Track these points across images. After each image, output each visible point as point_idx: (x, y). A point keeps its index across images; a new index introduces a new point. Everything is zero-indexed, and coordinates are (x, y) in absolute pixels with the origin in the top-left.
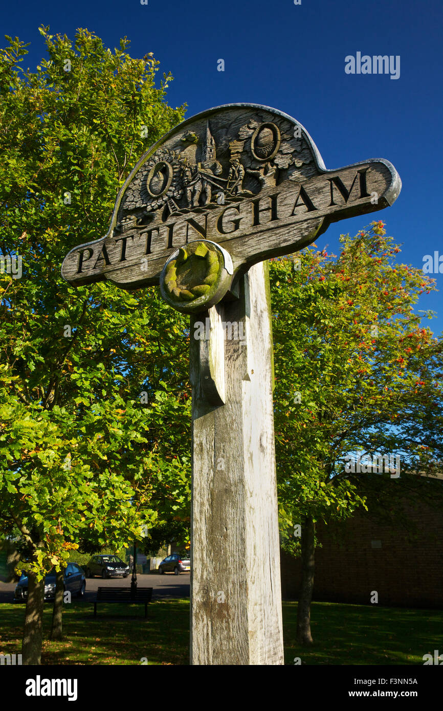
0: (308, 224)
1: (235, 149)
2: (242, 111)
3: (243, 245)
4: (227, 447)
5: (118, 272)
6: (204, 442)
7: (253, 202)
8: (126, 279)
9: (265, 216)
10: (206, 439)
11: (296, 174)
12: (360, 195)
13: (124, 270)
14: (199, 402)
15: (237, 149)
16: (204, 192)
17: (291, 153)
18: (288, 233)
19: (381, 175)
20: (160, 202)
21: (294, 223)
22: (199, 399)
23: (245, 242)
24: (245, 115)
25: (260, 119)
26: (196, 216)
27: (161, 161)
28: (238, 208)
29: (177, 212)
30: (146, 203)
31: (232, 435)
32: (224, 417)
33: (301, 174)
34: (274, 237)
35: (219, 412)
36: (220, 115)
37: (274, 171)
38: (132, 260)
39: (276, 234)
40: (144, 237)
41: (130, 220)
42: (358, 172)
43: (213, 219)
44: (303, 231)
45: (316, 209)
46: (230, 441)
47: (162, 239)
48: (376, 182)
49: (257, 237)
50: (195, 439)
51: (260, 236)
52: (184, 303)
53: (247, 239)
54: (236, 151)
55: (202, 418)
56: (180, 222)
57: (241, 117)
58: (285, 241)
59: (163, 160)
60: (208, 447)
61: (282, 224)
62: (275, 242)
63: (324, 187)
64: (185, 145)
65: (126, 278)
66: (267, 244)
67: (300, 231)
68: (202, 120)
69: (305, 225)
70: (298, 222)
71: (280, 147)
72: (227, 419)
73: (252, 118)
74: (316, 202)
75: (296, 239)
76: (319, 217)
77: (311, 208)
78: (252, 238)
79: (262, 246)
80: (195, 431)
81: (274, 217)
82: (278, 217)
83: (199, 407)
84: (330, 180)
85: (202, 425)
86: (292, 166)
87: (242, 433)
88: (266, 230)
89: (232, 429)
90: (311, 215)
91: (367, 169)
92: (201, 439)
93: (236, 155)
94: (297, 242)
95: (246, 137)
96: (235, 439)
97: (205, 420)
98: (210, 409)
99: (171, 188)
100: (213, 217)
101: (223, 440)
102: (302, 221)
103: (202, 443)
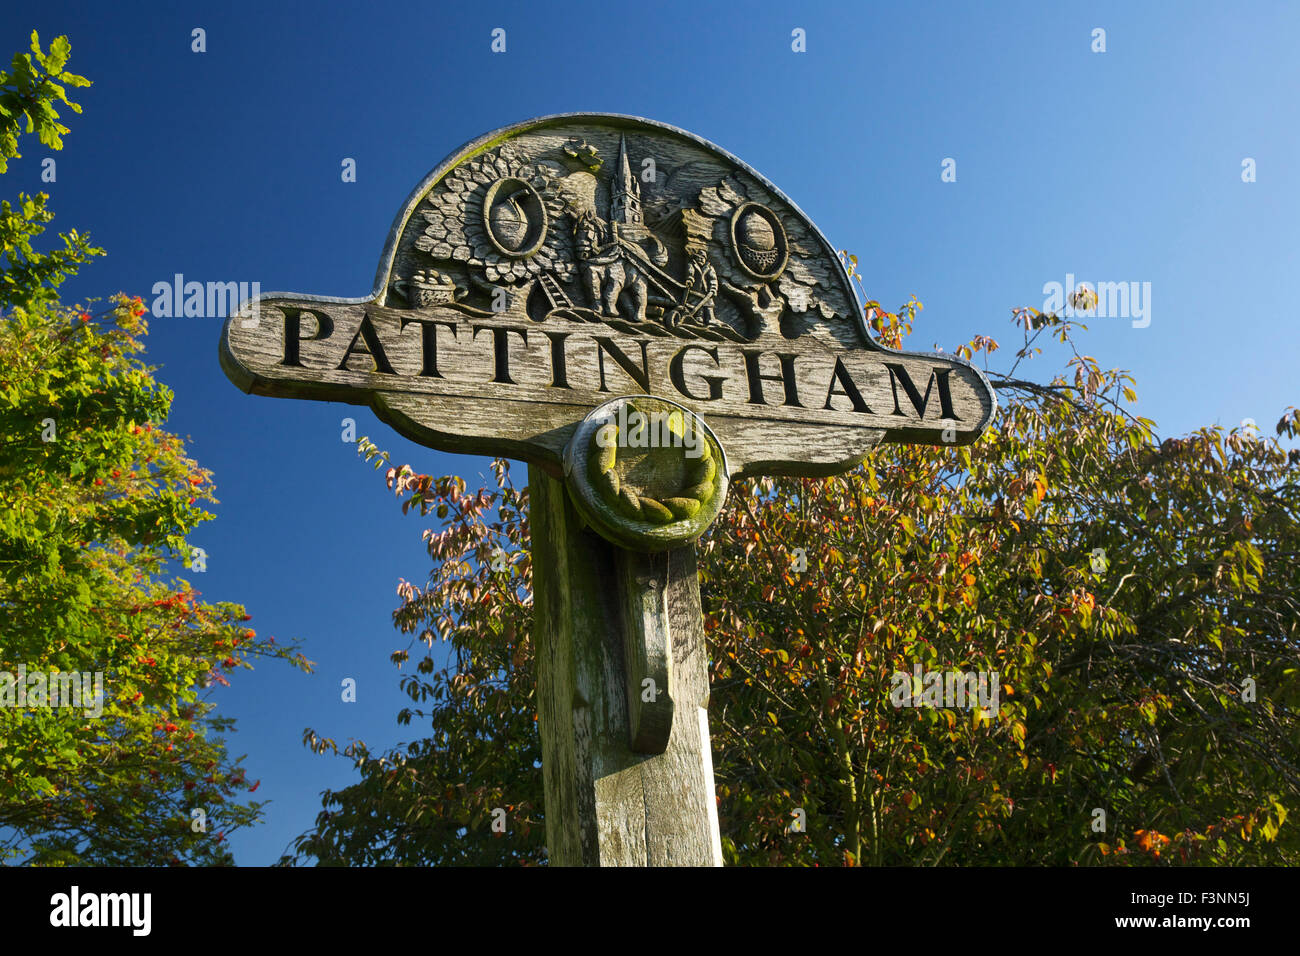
0: (858, 434)
1: (696, 228)
2: (702, 156)
3: (735, 433)
4: (675, 845)
5: (423, 400)
6: (622, 830)
7: (744, 352)
8: (448, 425)
9: (773, 391)
10: (627, 823)
11: (821, 331)
12: (941, 413)
13: (439, 401)
14: (602, 740)
15: (700, 230)
16: (629, 291)
17: (811, 286)
18: (824, 439)
19: (973, 390)
20: (519, 270)
21: (833, 425)
22: (602, 734)
23: (738, 430)
24: (706, 166)
25: (743, 190)
26: (619, 337)
27: (514, 177)
28: (713, 353)
29: (569, 311)
30: (483, 260)
31: (686, 820)
32: (665, 779)
33: (832, 333)
34: (795, 440)
35: (651, 767)
36: (653, 140)
37: (781, 308)
38: (458, 383)
39: (800, 435)
40: (486, 339)
41: (440, 282)
42: (935, 369)
43: (660, 358)
44: (852, 446)
45: (871, 412)
46: (682, 833)
47: (539, 360)
48: (965, 399)
49: (761, 427)
50: (601, 823)
51: (768, 427)
52: (645, 525)
53: (741, 426)
54: (699, 233)
55: (613, 776)
56: (581, 336)
57: (698, 165)
58: (819, 453)
59: (517, 175)
60: (633, 842)
61: (810, 418)
62: (800, 449)
63: (880, 376)
64: (570, 164)
65: (448, 422)
66: (785, 449)
67: (845, 444)
68: (610, 130)
69: (853, 435)
70: (839, 425)
71: (789, 264)
72: (672, 785)
73: (725, 179)
74: (869, 397)
75: (839, 456)
76: (877, 428)
77: (860, 406)
78: (753, 428)
79: (774, 448)
80: (599, 805)
81: (792, 399)
82: (801, 401)
83: (605, 754)
84: (889, 366)
85: (615, 794)
86: (816, 312)
87: (706, 817)
88: (780, 420)
89: (684, 807)
90: (860, 418)
91: (949, 370)
92: (615, 824)
93: (697, 240)
94: (842, 462)
95: (715, 213)
96: (692, 828)
97: (620, 782)
98: (631, 758)
99: (545, 249)
100: (661, 354)
101: (666, 830)
102: (848, 426)
103: (617, 834)
